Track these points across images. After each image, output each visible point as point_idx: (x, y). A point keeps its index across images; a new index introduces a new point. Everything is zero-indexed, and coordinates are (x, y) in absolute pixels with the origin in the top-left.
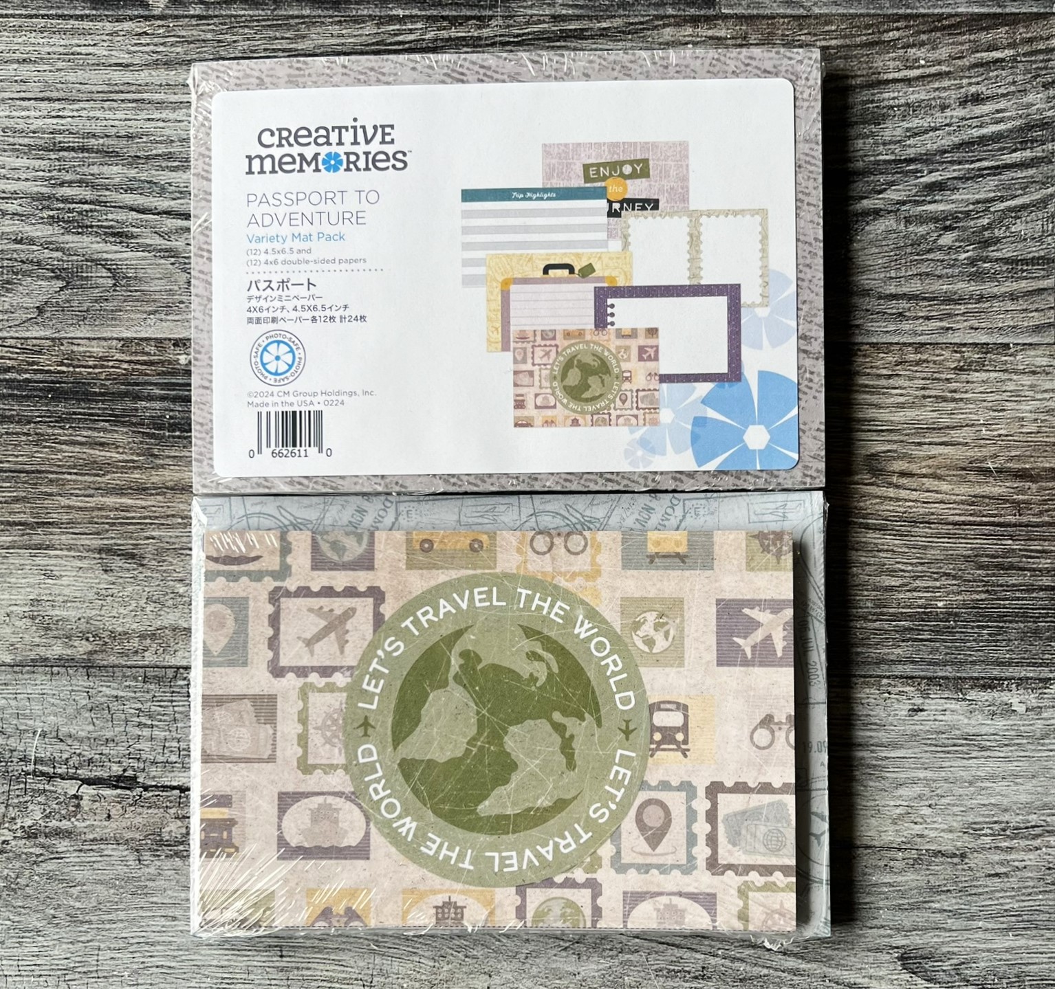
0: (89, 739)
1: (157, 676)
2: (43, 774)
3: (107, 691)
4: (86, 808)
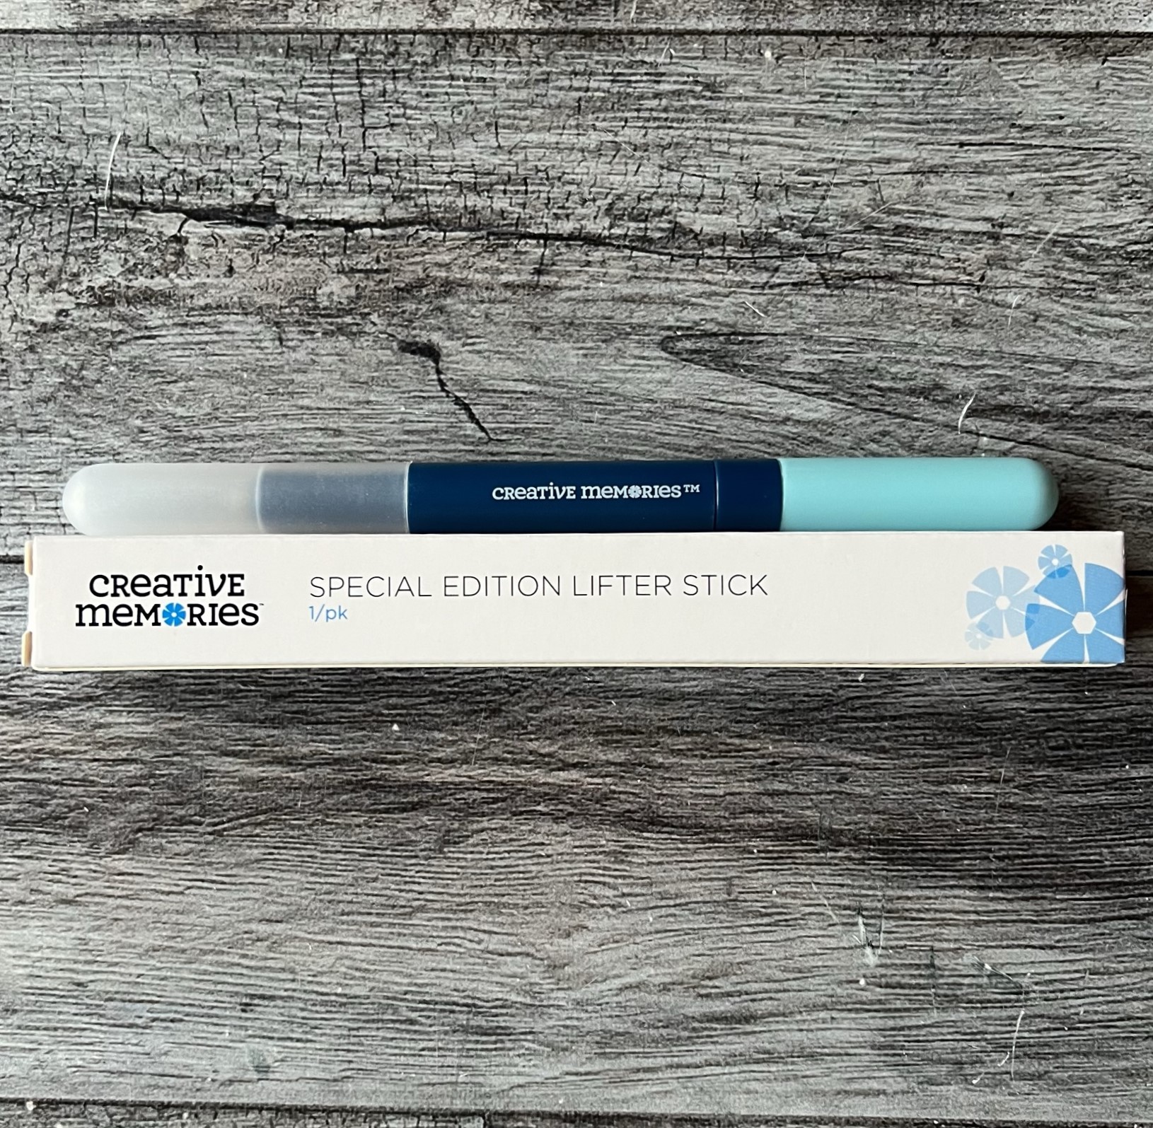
0: (198, 146)
1: (307, 46)
2: (124, 203)
3: (229, 71)
4: (192, 257)
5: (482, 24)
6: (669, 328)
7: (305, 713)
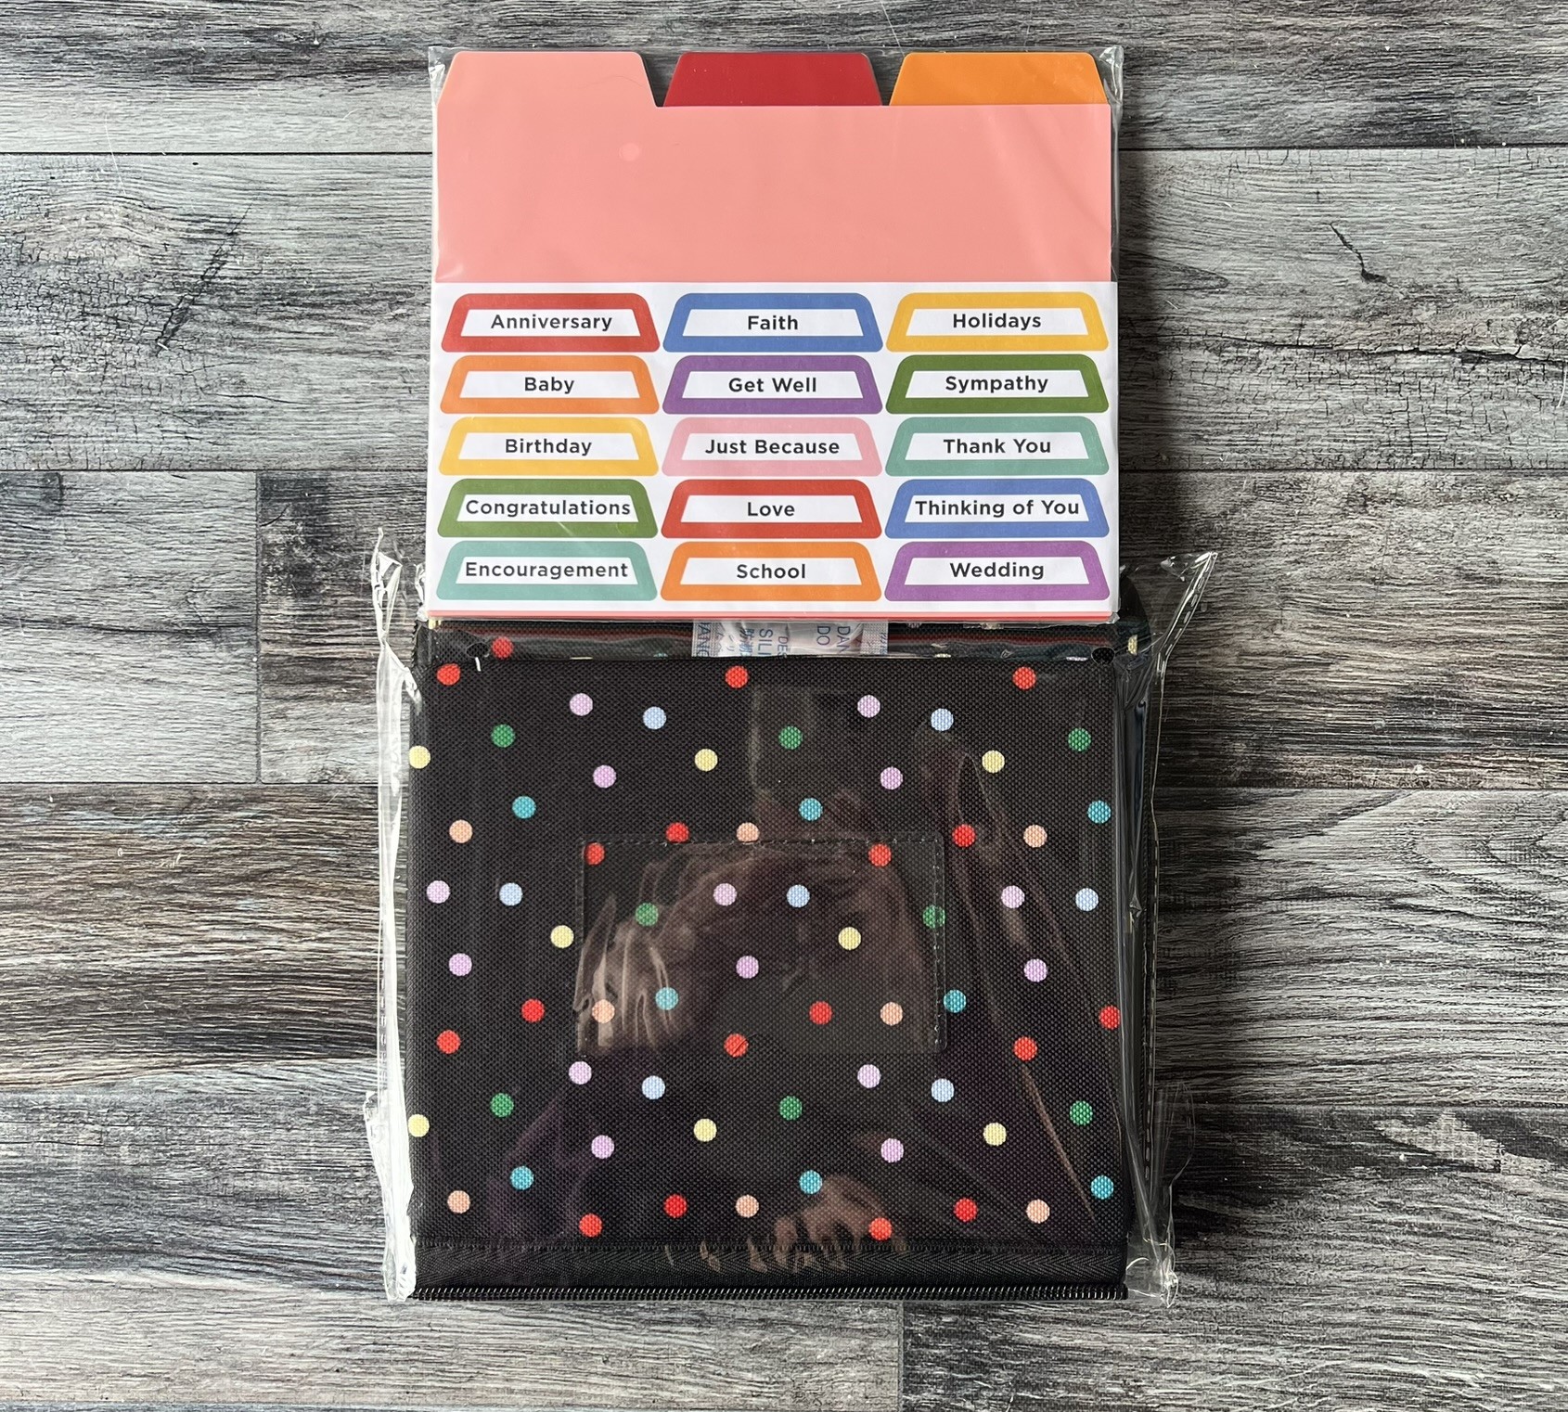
5: (1336, 475)
6: (1223, 293)
7: (1443, 56)
